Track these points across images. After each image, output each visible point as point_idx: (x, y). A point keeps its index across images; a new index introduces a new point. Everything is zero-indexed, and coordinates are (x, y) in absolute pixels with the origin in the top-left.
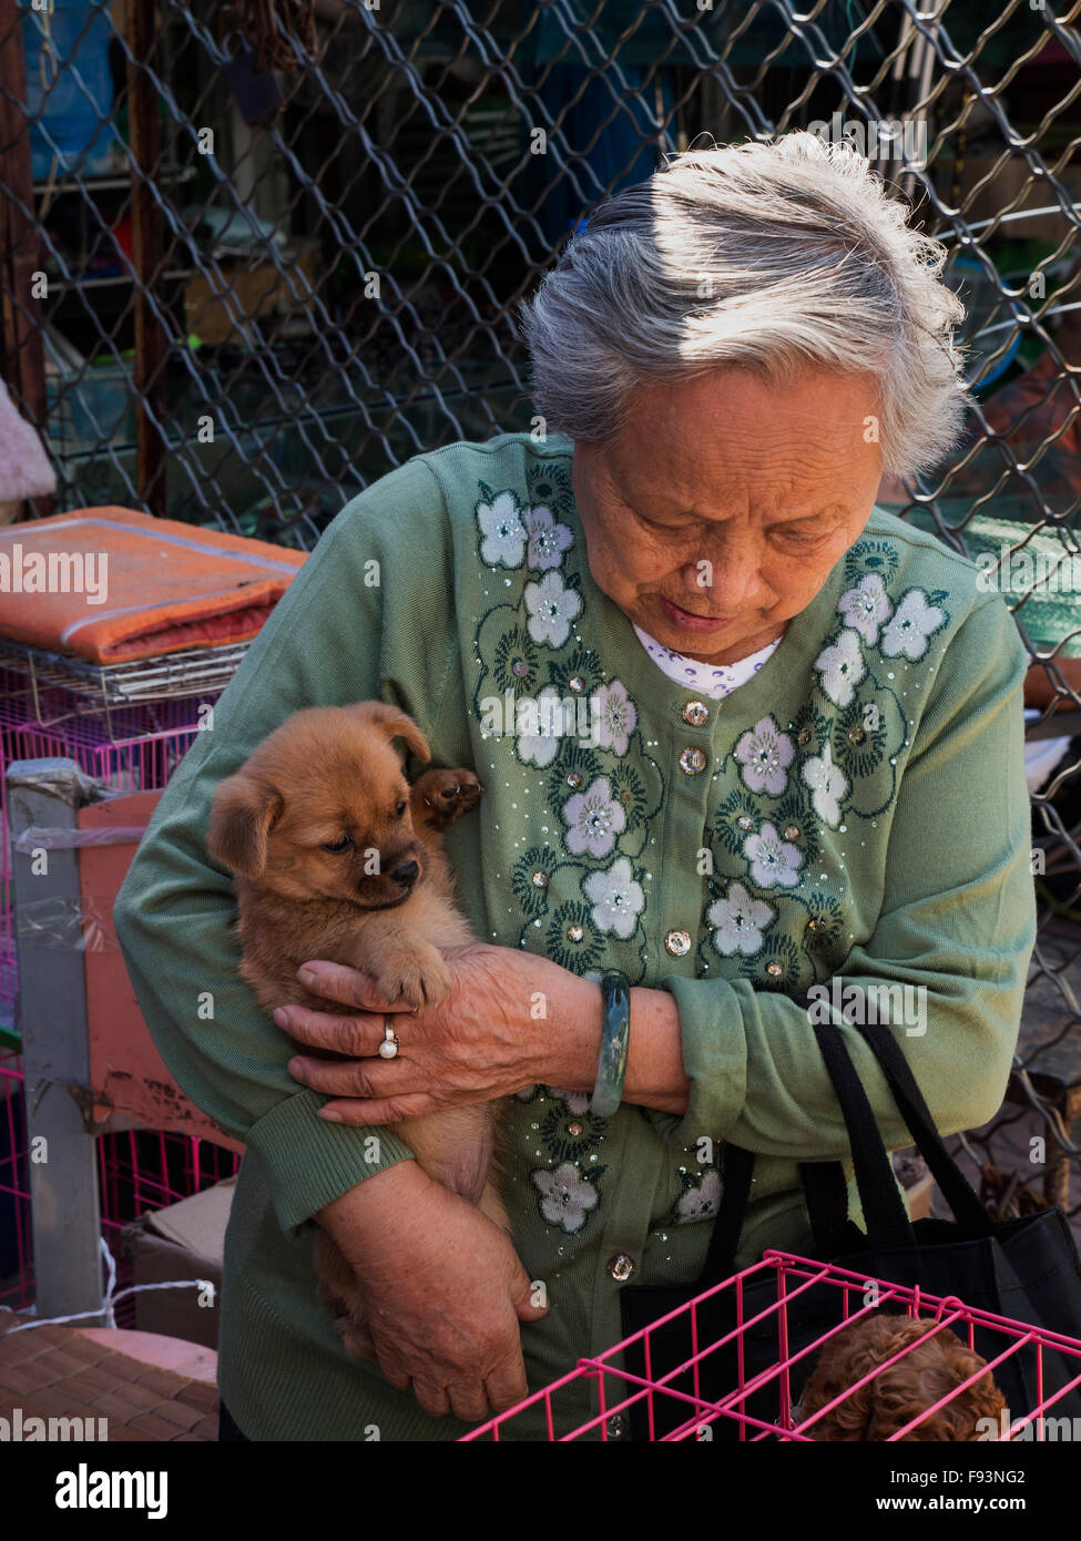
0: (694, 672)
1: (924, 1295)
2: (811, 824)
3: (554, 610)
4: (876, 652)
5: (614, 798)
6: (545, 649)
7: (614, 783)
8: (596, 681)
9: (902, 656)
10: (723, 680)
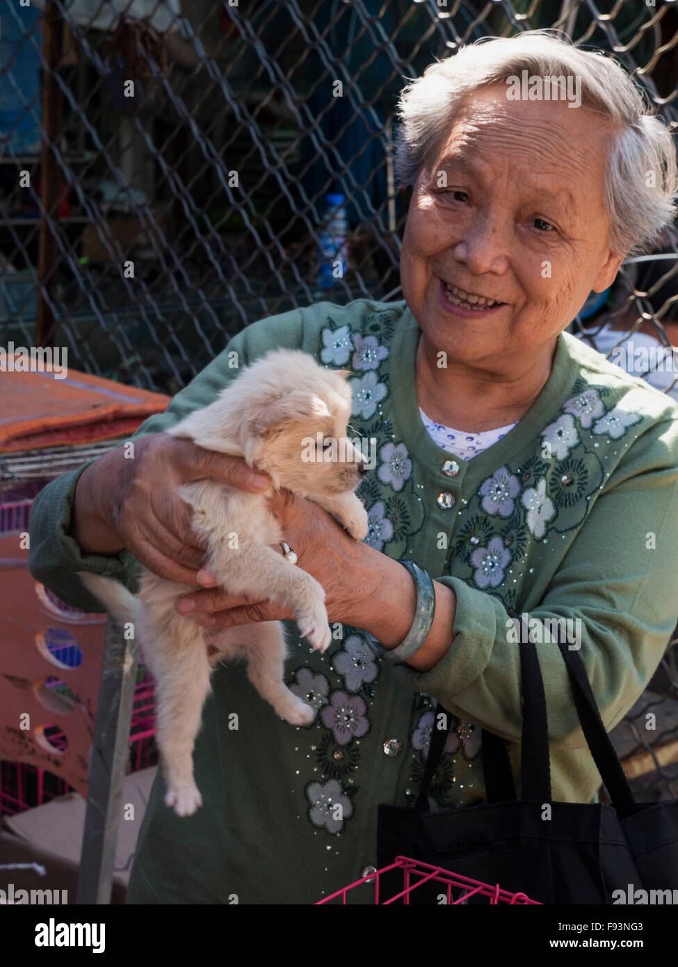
0: (453, 437)
1: (502, 891)
2: (523, 534)
3: (368, 396)
4: (589, 432)
5: (386, 516)
6: (358, 419)
7: (388, 506)
8: (387, 439)
9: (607, 434)
10: (473, 443)
